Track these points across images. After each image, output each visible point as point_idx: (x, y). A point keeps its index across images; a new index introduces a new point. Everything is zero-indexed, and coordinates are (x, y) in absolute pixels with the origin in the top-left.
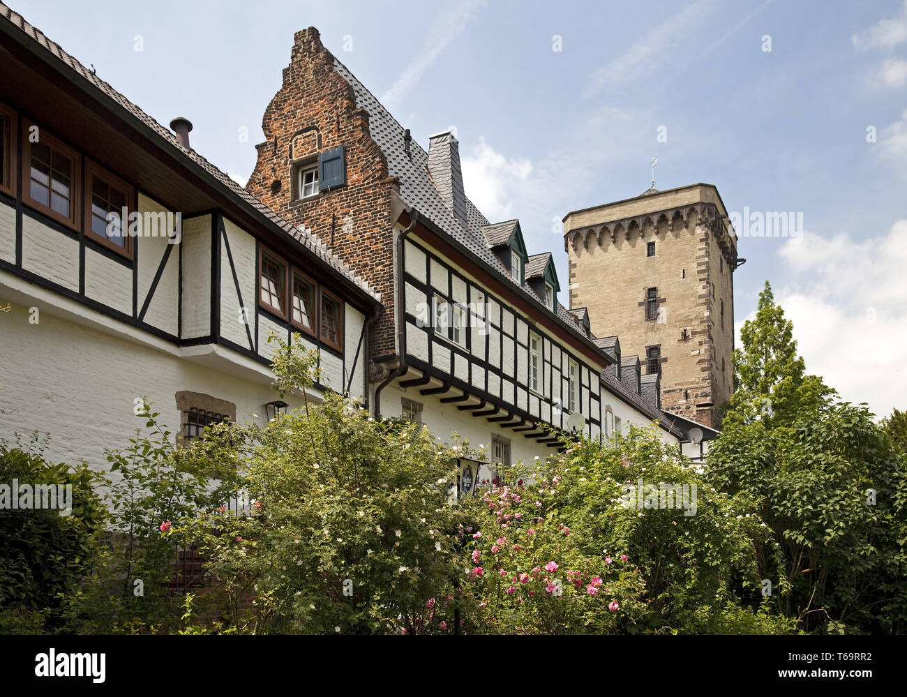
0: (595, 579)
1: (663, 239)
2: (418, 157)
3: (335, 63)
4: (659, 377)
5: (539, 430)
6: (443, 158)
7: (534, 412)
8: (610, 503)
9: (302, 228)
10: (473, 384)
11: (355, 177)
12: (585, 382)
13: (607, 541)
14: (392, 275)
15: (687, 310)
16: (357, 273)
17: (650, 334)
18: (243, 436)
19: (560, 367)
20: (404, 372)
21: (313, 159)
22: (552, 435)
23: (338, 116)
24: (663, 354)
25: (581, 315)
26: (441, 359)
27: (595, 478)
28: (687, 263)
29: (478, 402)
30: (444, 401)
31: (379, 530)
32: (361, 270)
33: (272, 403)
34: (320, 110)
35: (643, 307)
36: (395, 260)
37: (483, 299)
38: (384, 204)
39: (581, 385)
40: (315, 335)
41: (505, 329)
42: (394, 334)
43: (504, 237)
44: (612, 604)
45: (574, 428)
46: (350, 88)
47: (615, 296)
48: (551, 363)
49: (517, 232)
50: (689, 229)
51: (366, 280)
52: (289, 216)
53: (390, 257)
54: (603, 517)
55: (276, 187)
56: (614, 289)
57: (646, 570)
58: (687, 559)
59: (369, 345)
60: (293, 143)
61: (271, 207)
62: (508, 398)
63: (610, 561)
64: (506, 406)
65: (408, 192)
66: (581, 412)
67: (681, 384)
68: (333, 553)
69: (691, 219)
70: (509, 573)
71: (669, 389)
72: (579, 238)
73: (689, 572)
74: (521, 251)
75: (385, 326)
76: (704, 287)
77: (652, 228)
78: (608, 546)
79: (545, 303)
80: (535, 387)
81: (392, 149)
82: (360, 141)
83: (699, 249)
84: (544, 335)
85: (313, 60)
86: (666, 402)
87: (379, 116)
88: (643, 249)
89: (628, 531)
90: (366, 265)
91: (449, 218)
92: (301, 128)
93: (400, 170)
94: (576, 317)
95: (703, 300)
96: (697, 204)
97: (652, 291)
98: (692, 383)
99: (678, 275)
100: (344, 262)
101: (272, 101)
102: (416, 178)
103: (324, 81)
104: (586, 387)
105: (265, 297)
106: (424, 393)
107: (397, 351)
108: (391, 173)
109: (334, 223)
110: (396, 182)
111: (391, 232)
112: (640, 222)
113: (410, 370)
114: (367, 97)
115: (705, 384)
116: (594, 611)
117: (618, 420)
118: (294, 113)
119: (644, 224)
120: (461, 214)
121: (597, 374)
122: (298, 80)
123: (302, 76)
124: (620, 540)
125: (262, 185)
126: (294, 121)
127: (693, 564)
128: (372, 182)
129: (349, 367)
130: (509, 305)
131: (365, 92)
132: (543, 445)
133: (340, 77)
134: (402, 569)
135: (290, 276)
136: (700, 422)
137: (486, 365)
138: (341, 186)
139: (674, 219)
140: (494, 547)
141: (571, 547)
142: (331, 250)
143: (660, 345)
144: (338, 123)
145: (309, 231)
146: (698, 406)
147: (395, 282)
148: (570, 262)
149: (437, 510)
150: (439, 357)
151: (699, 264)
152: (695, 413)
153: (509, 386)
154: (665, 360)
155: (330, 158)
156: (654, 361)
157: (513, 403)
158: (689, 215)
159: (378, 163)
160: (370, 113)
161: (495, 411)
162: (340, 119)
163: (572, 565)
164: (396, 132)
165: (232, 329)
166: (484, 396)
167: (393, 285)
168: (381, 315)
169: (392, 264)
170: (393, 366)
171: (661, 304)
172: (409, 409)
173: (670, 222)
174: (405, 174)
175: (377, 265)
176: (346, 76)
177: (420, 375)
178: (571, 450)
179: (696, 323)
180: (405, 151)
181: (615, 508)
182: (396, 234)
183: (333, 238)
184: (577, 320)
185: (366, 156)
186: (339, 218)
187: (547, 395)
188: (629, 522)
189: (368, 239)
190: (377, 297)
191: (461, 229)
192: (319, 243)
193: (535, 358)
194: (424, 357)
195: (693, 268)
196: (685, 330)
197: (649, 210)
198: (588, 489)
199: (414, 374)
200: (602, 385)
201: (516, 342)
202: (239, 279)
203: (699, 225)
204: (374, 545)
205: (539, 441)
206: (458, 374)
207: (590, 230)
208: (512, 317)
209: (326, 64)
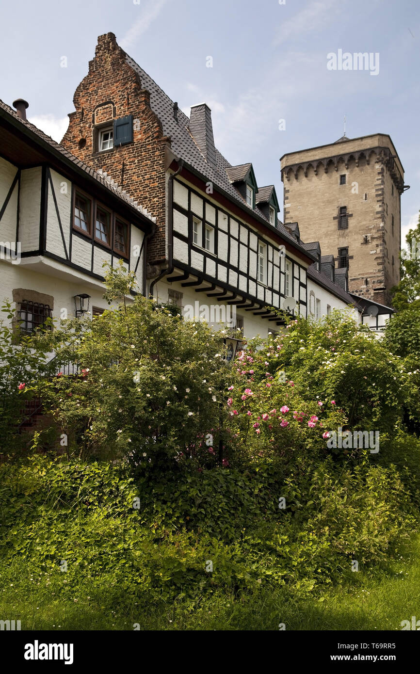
0: (313, 417)
1: (351, 172)
2: (182, 121)
3: (127, 57)
4: (348, 270)
5: (264, 309)
6: (200, 121)
7: (261, 297)
8: (321, 364)
9: (100, 172)
10: (219, 279)
11: (139, 137)
12: (296, 275)
13: (319, 390)
14: (165, 204)
15: (368, 222)
16: (139, 203)
17: (341, 239)
18: (80, 326)
19: (279, 265)
20: (171, 271)
21: (109, 124)
22: (272, 313)
23: (128, 94)
24: (350, 253)
25: (293, 228)
26: (197, 261)
27: (311, 348)
28: (369, 189)
29: (222, 291)
30: (197, 290)
31: (175, 388)
32: (142, 200)
33: (79, 296)
34: (115, 90)
35: (337, 220)
36: (167, 194)
37: (227, 220)
38: (159, 155)
39: (293, 277)
40: (110, 248)
41: (241, 240)
42: (165, 245)
43: (242, 175)
44: (325, 434)
45: (288, 307)
46: (136, 75)
47: (317, 212)
48: (273, 263)
49: (250, 173)
50: (370, 166)
51: (146, 208)
52: (91, 163)
53: (163, 192)
54: (316, 373)
55: (82, 143)
56: (316, 207)
57: (346, 410)
58: (374, 402)
59: (147, 253)
60: (95, 112)
61: (79, 157)
62: (243, 288)
63: (322, 404)
64: (241, 293)
65: (176, 146)
66: (293, 296)
67: (363, 274)
68: (144, 404)
69: (371, 159)
70: (255, 414)
71: (354, 278)
72: (291, 171)
73: (375, 410)
74: (253, 185)
75: (158, 239)
76: (380, 206)
77: (344, 164)
78: (320, 393)
79: (269, 221)
80: (261, 280)
81: (165, 116)
82: (143, 112)
83: (377, 180)
84: (268, 243)
85: (111, 55)
86: (352, 287)
87: (156, 93)
88: (337, 180)
89: (334, 383)
90: (146, 198)
91: (204, 163)
92: (101, 102)
93: (171, 131)
94: (290, 229)
95: (379, 215)
96: (376, 148)
97: (343, 209)
98: (371, 273)
99: (362, 198)
100: (131, 195)
101: (81, 83)
102: (182, 136)
103: (118, 70)
104: (297, 279)
105: (77, 222)
106: (184, 285)
107: (167, 257)
108: (165, 133)
109: (123, 168)
110: (169, 140)
111: (164, 175)
112: (335, 160)
113: (176, 270)
114: (147, 80)
115: (380, 274)
116: (313, 438)
117: (318, 301)
118: (96, 92)
119: (338, 162)
120: (212, 160)
121: (305, 269)
122: (100, 69)
123: (103, 66)
124: (329, 389)
125: (72, 142)
126: (96, 97)
127: (378, 405)
128: (152, 140)
129: (133, 269)
130: (245, 223)
131: (146, 76)
132: (266, 320)
133: (130, 67)
134: (191, 414)
135: (94, 207)
136: (377, 301)
137: (228, 265)
138: (130, 143)
139: (360, 158)
140: (243, 396)
141: (295, 395)
142: (121, 187)
143: (348, 247)
144: (128, 99)
145: (105, 174)
146: (375, 290)
147: (167, 209)
148: (285, 188)
149: (212, 374)
150: (195, 261)
151: (377, 190)
152: (372, 295)
153: (242, 280)
154: (352, 257)
155: (122, 123)
156: (344, 257)
157: (246, 291)
158: (370, 156)
159: (156, 127)
160: (150, 92)
161: (234, 297)
162: (130, 96)
163: (296, 408)
164: (168, 104)
165: (54, 246)
166: (226, 286)
167: (165, 212)
168: (156, 232)
169: (165, 197)
170: (163, 267)
171: (349, 218)
172: (174, 297)
173: (357, 161)
174: (174, 134)
175: (154, 197)
176: (134, 66)
177: (182, 273)
178: (290, 326)
179: (374, 231)
180: (174, 117)
181: (325, 368)
182: (167, 176)
183: (122, 178)
184: (291, 232)
185: (147, 122)
186: (127, 165)
187: (270, 285)
188: (334, 377)
189: (148, 179)
190: (154, 219)
191: (212, 170)
192: (112, 182)
193: (262, 259)
194: (185, 261)
195: (373, 192)
196: (366, 236)
197: (342, 152)
198: (305, 354)
199: (178, 272)
200: (309, 277)
201: (249, 249)
202: (59, 210)
203: (377, 162)
204: (170, 398)
205: (263, 317)
206: (208, 272)
207: (300, 167)
208: (247, 231)
209: (121, 58)
